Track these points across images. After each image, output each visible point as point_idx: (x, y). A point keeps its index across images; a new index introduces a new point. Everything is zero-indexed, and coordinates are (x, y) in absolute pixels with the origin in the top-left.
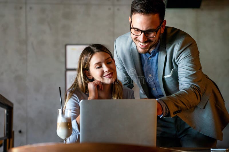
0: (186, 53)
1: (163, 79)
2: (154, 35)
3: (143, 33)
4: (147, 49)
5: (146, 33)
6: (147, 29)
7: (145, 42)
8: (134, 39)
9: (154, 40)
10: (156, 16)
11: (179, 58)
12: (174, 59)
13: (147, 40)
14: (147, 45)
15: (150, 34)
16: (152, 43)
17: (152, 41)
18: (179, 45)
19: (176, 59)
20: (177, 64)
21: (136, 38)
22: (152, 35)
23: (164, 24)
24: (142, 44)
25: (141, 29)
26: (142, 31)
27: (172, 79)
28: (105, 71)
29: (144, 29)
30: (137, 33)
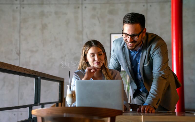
0: (158, 50)
1: (143, 67)
2: (137, 38)
3: (130, 37)
4: (133, 46)
5: (132, 36)
6: (132, 34)
7: (131, 42)
8: (125, 40)
9: (138, 41)
10: (138, 26)
11: (154, 54)
12: (150, 54)
13: (132, 41)
14: (133, 44)
15: (135, 37)
16: (137, 43)
17: (137, 42)
18: (154, 46)
19: (152, 55)
20: (152, 58)
21: (126, 39)
22: (136, 37)
23: (144, 30)
24: (129, 43)
25: (129, 34)
26: (129, 35)
27: (148, 67)
28: (96, 60)
29: (130, 34)
30: (127, 36)
